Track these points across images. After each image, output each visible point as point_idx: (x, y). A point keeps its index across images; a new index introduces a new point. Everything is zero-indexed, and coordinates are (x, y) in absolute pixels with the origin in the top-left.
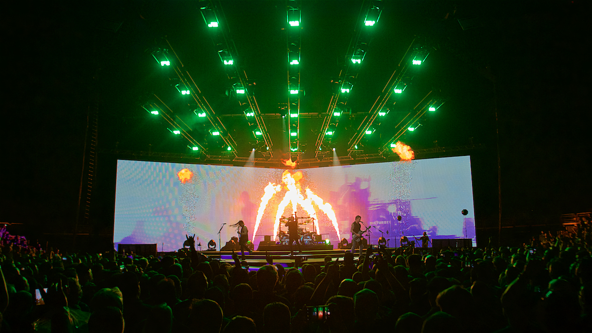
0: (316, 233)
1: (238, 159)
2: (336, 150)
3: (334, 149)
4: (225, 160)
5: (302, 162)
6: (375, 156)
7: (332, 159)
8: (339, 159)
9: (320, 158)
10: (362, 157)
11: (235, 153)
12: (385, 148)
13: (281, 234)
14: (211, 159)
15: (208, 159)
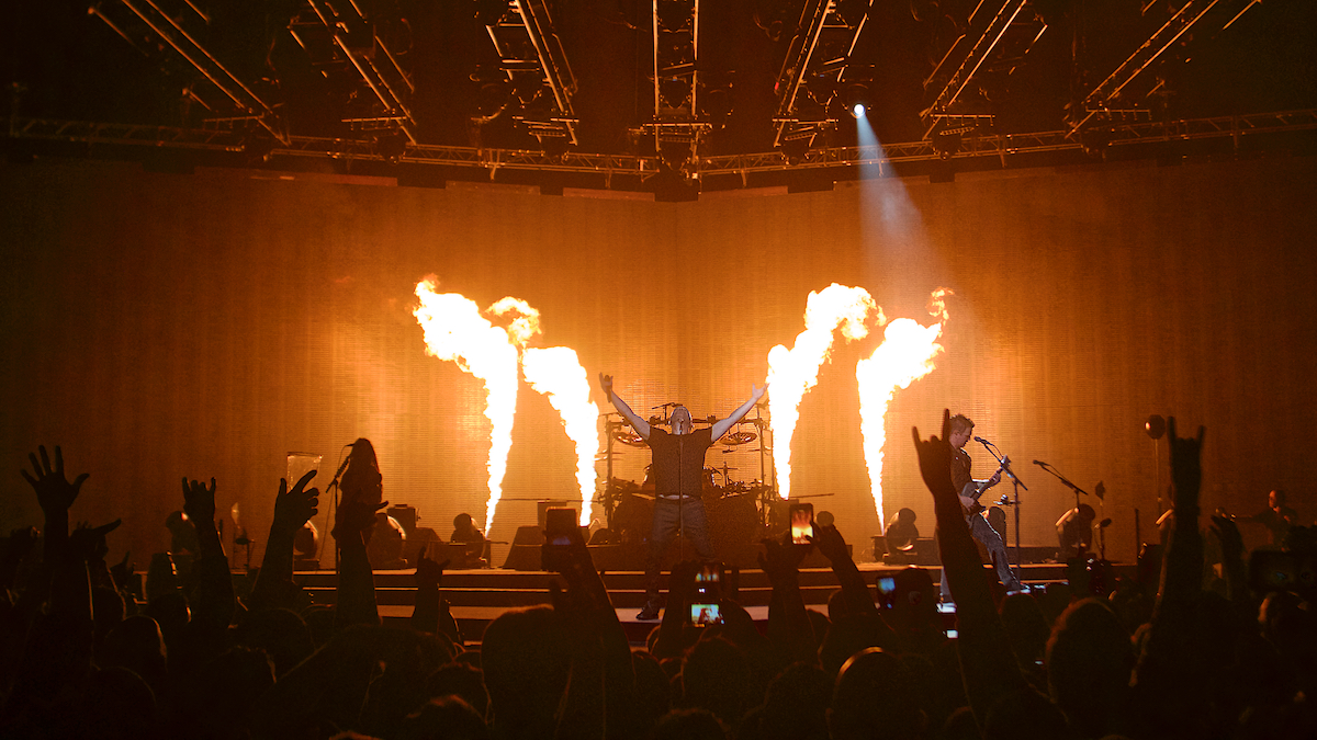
0: (773, 489)
1: (417, 154)
2: (868, 114)
3: (859, 110)
4: (360, 157)
5: (712, 167)
6: (1047, 141)
7: (854, 155)
8: (890, 153)
9: (796, 149)
10: (988, 146)
11: (407, 123)
12: (1093, 105)
13: (615, 493)
14: (297, 153)
15: (280, 152)
